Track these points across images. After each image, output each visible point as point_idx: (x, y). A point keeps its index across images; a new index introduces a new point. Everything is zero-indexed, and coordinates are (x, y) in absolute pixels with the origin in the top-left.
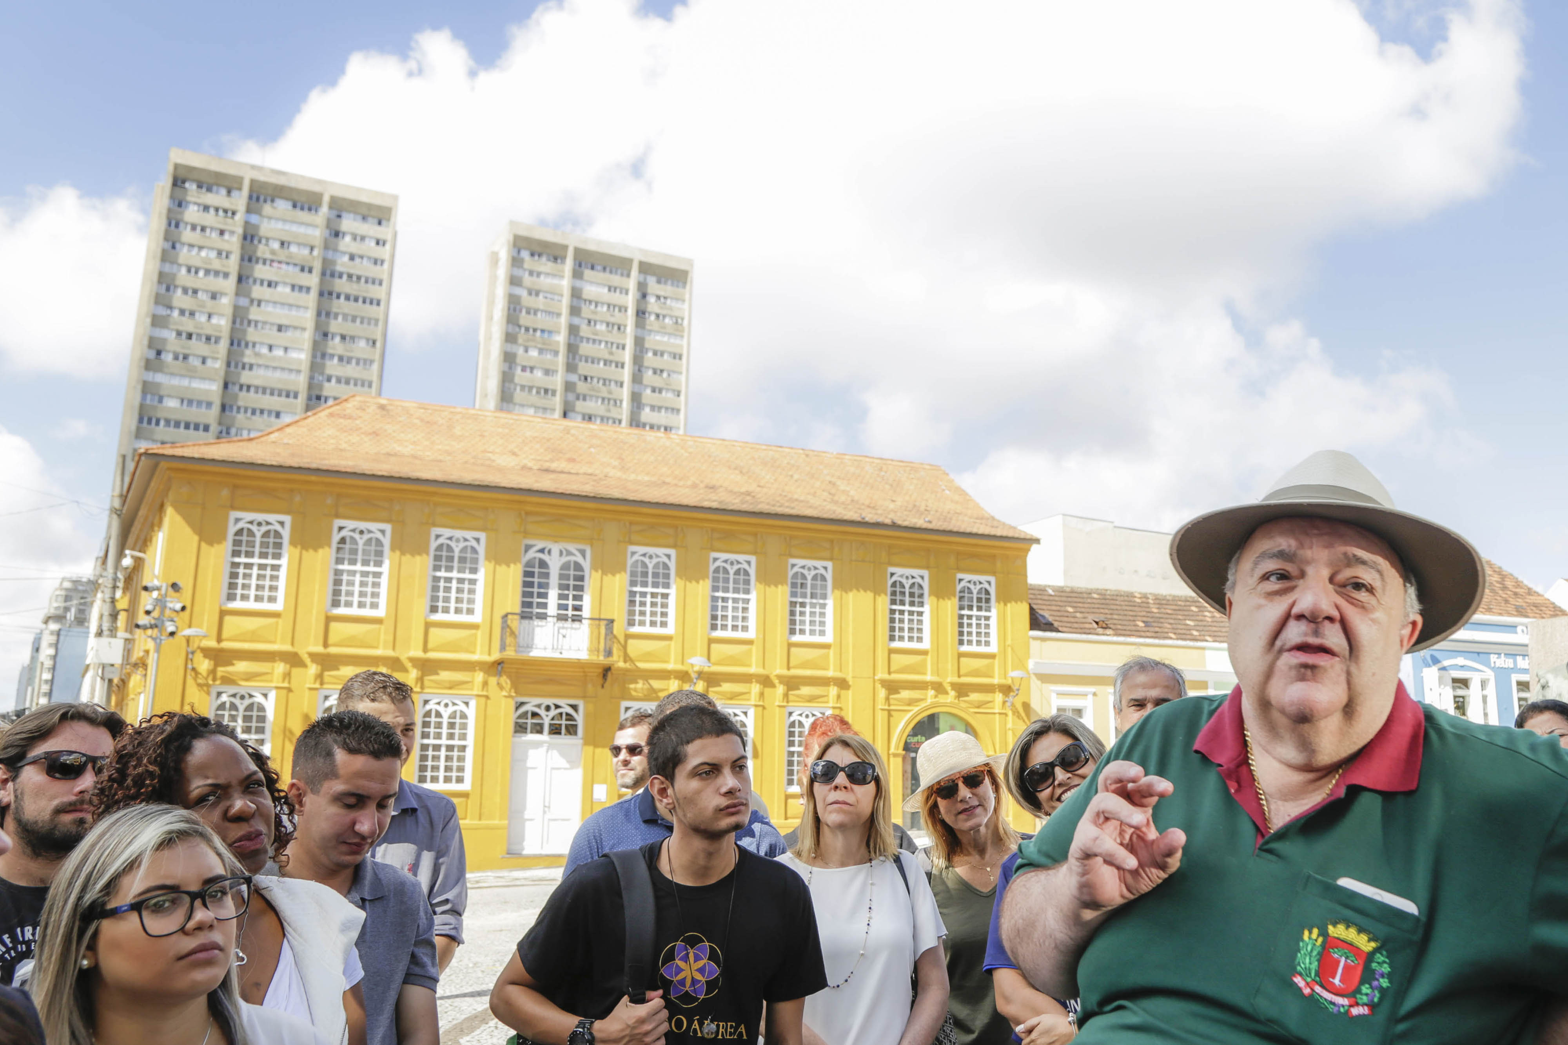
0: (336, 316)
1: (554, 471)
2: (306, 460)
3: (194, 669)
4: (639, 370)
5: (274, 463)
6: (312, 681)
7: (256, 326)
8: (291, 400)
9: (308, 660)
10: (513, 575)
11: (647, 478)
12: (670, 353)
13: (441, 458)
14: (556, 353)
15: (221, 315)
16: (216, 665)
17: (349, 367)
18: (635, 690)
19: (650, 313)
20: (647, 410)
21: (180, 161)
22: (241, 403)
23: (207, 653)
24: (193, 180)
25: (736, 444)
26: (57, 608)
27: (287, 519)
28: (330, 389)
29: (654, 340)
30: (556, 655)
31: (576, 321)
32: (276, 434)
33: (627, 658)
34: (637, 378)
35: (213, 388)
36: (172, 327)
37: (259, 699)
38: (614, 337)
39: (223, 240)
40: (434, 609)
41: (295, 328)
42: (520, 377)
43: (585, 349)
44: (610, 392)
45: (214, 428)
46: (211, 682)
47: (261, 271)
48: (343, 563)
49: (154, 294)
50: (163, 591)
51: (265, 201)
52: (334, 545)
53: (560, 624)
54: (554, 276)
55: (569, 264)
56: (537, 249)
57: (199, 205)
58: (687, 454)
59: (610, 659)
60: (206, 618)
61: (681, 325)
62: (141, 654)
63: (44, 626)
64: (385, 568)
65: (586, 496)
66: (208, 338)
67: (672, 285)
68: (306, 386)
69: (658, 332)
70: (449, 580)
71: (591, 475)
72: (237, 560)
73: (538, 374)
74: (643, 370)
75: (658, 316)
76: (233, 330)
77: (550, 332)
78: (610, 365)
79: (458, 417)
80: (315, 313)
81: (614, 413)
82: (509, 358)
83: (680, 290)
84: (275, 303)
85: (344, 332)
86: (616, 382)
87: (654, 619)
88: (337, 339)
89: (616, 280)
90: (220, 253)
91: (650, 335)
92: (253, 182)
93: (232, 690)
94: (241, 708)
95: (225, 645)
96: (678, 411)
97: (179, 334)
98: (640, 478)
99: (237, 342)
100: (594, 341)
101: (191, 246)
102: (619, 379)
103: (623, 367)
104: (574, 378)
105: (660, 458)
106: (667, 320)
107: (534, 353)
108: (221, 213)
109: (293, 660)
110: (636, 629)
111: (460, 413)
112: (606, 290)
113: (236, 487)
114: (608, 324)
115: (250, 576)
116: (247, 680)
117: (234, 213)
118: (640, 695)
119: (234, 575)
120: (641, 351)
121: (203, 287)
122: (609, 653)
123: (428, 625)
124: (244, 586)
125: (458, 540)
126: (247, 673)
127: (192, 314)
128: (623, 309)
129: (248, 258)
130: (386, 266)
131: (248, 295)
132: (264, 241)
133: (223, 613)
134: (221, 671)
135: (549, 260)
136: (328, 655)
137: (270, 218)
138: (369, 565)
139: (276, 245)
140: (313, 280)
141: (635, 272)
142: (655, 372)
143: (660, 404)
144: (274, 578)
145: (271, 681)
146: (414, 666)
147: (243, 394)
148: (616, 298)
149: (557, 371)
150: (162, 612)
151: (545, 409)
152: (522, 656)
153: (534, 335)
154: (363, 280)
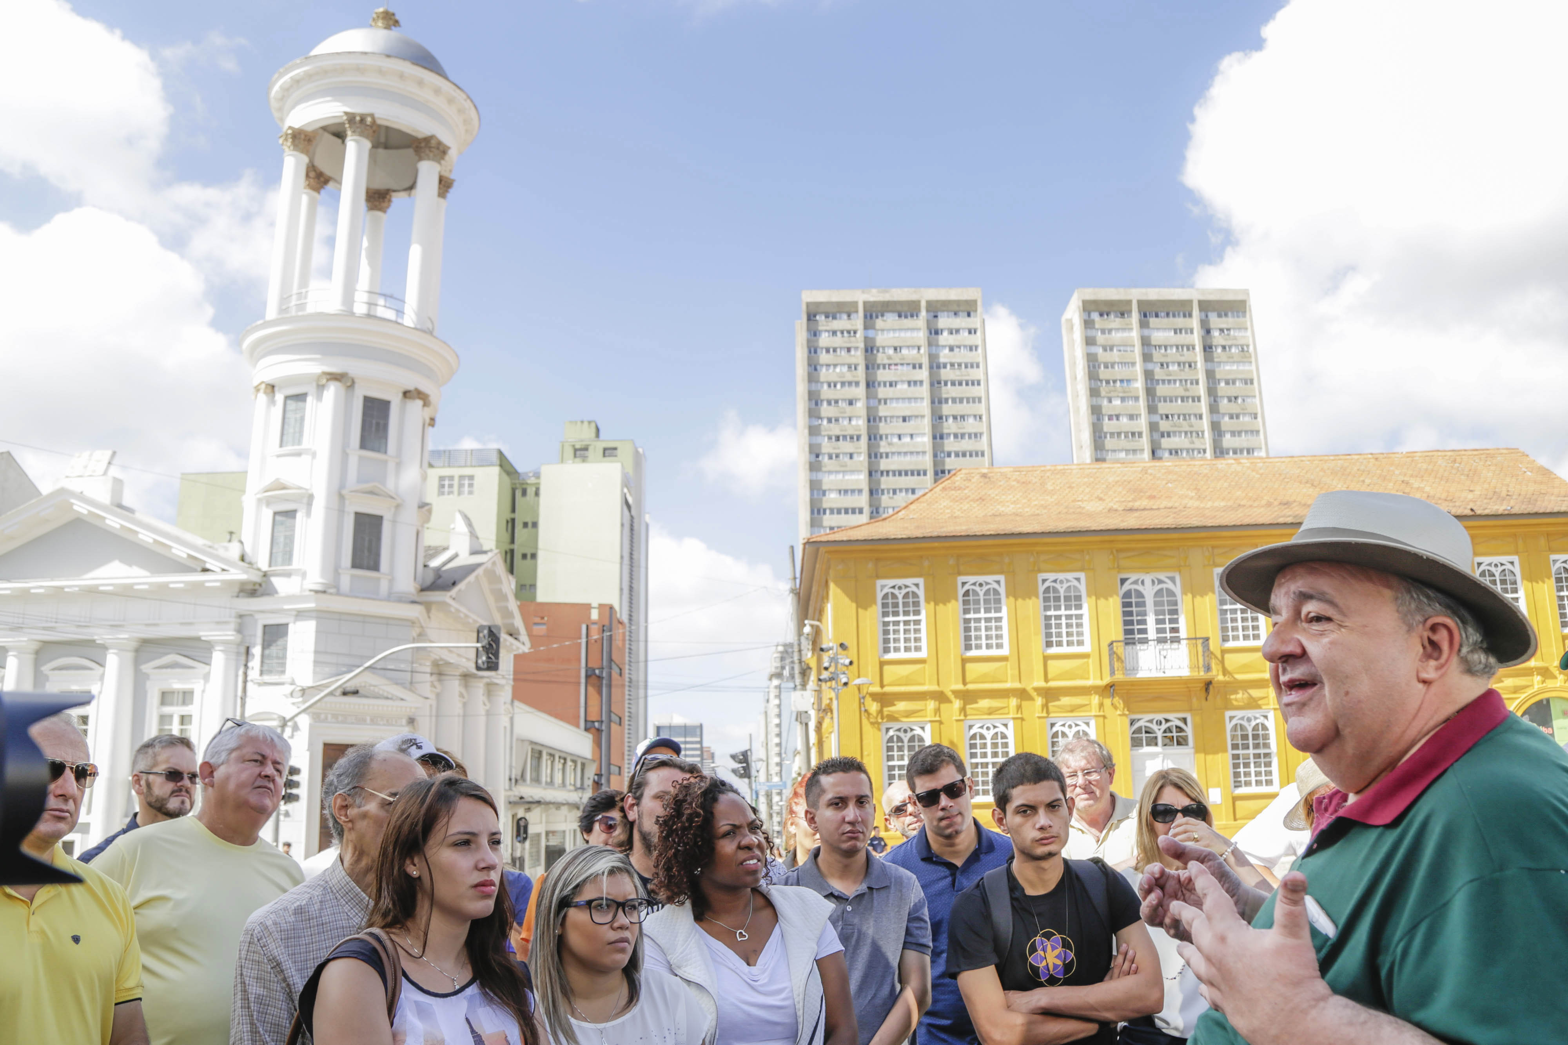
0: (946, 400)
1: (1137, 510)
2: (928, 531)
3: (866, 711)
4: (1215, 401)
5: (904, 536)
6: (958, 713)
7: (886, 421)
8: (922, 477)
9: (952, 697)
10: (1113, 606)
11: (1223, 504)
12: (1241, 380)
13: (1037, 512)
14: (1137, 398)
15: (858, 417)
16: (882, 707)
17: (963, 441)
18: (1236, 700)
19: (1216, 347)
20: (1228, 436)
21: (810, 300)
22: (883, 486)
23: (875, 697)
24: (822, 313)
25: (1304, 459)
26: (776, 668)
27: (920, 581)
28: (950, 463)
29: (1225, 370)
30: (1161, 675)
31: (1150, 366)
32: (903, 512)
33: (1225, 672)
34: (1214, 409)
35: (861, 479)
36: (823, 433)
37: (918, 731)
38: (1187, 374)
39: (851, 356)
40: (1049, 644)
41: (916, 417)
42: (1108, 426)
43: (1161, 390)
44: (1191, 426)
45: (867, 510)
46: (880, 720)
47: (882, 375)
48: (969, 613)
49: (807, 410)
50: (835, 650)
51: (877, 317)
52: (961, 598)
53: (1160, 646)
54: (1124, 329)
55: (1135, 317)
56: (1106, 309)
57: (828, 331)
58: (1258, 476)
59: (1210, 674)
60: (870, 669)
61: (1248, 351)
62: (828, 701)
63: (769, 682)
64: (1004, 613)
65: (1168, 528)
66: (852, 438)
67: (1233, 317)
68: (932, 464)
69: (1227, 362)
70: (1058, 617)
71: (1171, 508)
72: (886, 619)
73: (1124, 420)
74: (1219, 400)
75: (1224, 347)
76: (869, 428)
77: (1128, 381)
78: (1188, 401)
79: (1048, 474)
80: (929, 401)
81: (1198, 444)
82: (1096, 411)
83: (1241, 319)
84: (898, 399)
85: (955, 413)
86: (1195, 415)
87: (1246, 633)
88: (951, 420)
89: (1180, 322)
90: (850, 367)
91: (1220, 366)
92: (865, 303)
93: (897, 726)
94: (906, 740)
95: (887, 689)
96: (1258, 432)
97: (830, 438)
98: (1216, 504)
99: (873, 437)
100: (1169, 381)
101: (828, 365)
102: (1198, 412)
103: (1199, 401)
104: (1156, 418)
105: (1233, 483)
106: (1233, 350)
107: (1117, 402)
108: (846, 334)
109: (941, 697)
110: (1231, 644)
111: (1049, 470)
112: (1172, 333)
113: (878, 560)
114: (1179, 364)
115: (898, 631)
116: (907, 717)
117: (855, 332)
118: (1241, 704)
119: (886, 632)
120: (1214, 383)
121: (842, 397)
122: (1208, 669)
123: (1046, 659)
124: (895, 640)
125: (1061, 582)
126: (906, 711)
127: (837, 420)
128: (1191, 347)
129: (871, 366)
130: (980, 350)
131: (875, 397)
132: (881, 350)
133: (882, 664)
134: (886, 710)
135: (1116, 316)
136: (968, 691)
137: (883, 330)
138: (990, 612)
139: (891, 352)
140: (923, 374)
141: (1196, 312)
142: (1230, 400)
143: (1239, 429)
144: (917, 631)
145: (926, 716)
146: (1039, 695)
147: (884, 479)
148: (1183, 339)
149: (1140, 415)
150: (836, 667)
151: (1134, 451)
152: (1131, 678)
153: (1114, 386)
154: (963, 366)
